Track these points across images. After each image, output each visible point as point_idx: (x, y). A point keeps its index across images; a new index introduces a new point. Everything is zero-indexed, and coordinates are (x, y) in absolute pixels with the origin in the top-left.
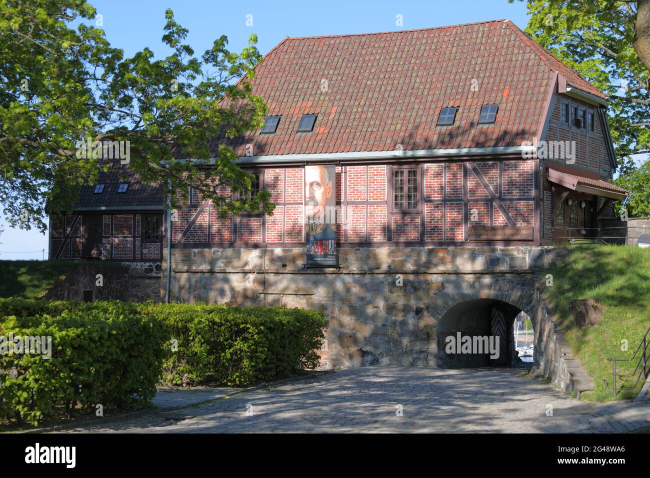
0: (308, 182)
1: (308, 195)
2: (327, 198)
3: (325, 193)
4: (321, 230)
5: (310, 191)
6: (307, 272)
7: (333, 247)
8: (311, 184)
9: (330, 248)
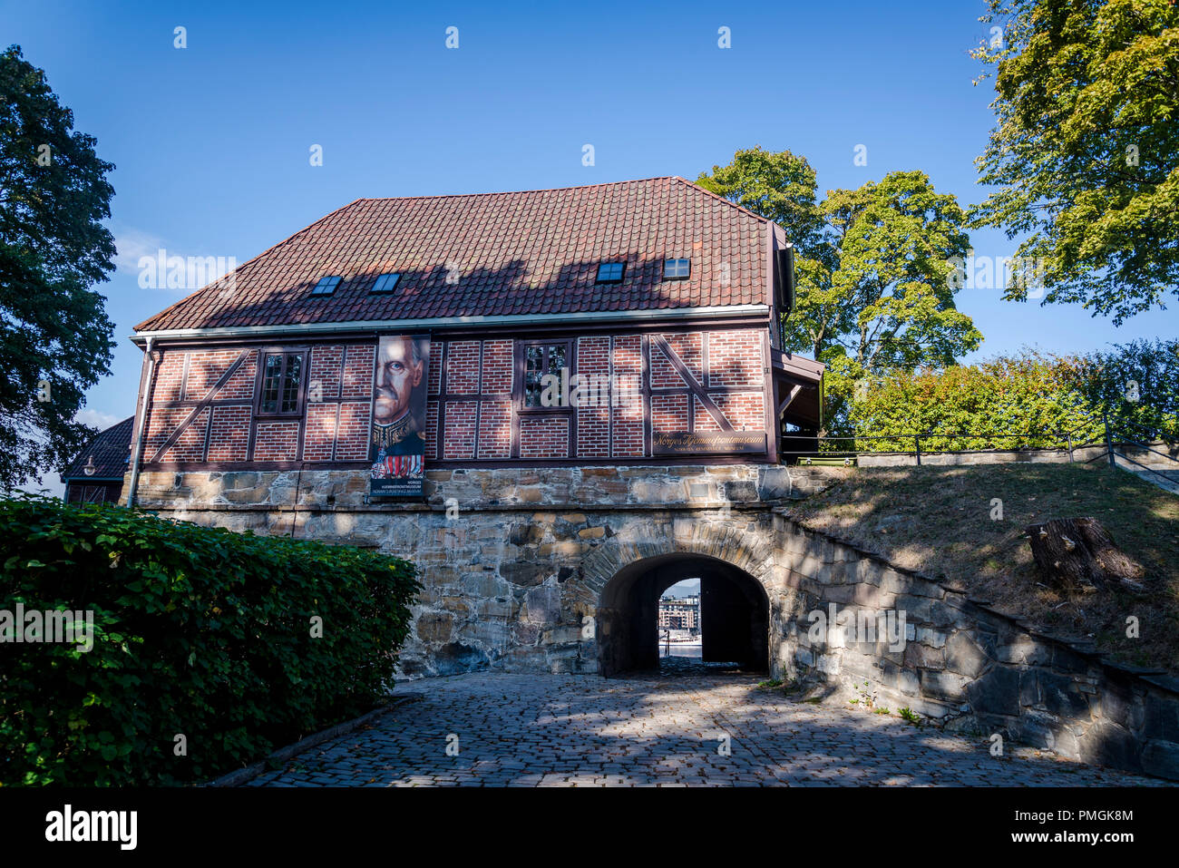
0: (382, 362)
1: (380, 382)
2: (412, 387)
3: (409, 379)
4: (399, 438)
5: (384, 375)
6: (371, 509)
7: (418, 467)
8: (388, 365)
9: (412, 468)
